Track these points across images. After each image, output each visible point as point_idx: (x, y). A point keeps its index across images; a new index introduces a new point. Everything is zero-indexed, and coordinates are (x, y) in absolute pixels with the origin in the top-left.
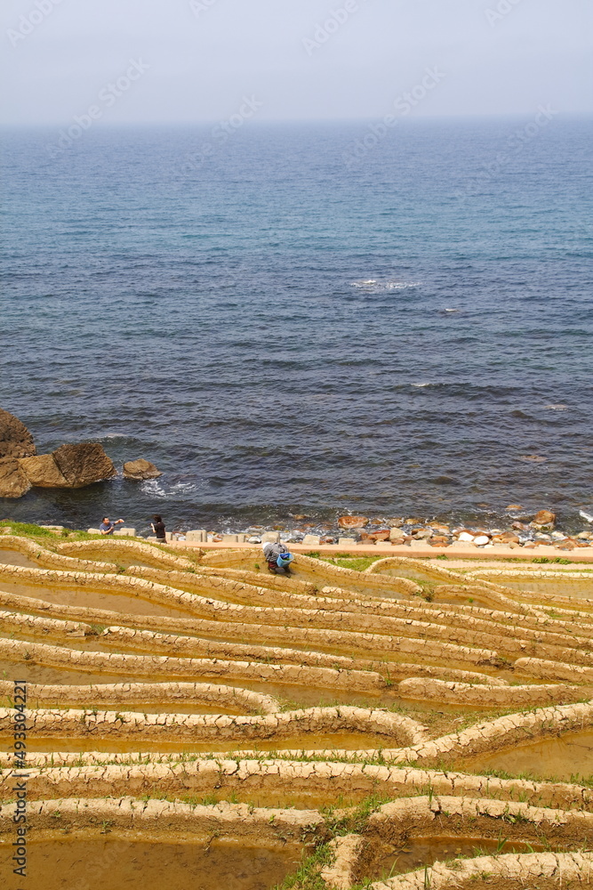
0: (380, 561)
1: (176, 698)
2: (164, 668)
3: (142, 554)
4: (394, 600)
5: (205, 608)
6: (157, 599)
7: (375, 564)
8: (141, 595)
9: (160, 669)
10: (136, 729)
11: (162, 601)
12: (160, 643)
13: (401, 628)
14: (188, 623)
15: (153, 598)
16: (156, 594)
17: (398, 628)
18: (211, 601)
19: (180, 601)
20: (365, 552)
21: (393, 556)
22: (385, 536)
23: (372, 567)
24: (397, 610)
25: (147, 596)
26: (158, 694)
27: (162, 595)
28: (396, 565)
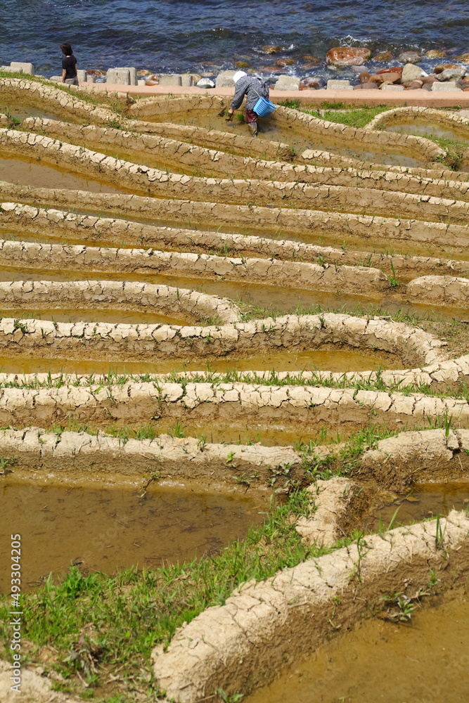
0: (385, 113)
1: (98, 301)
2: (79, 261)
3: (43, 101)
4: (404, 169)
5: (136, 179)
6: (68, 166)
7: (379, 117)
8: (44, 159)
9: (74, 263)
10: (43, 342)
11: (74, 168)
12: (73, 226)
13: (413, 208)
14: (113, 200)
15: (61, 164)
16: (65, 158)
17: (409, 208)
18: (144, 168)
19: (100, 169)
20: (365, 101)
21: (406, 105)
22: (395, 76)
23: (374, 122)
24: (409, 182)
25: (53, 162)
26: (72, 297)
27: (74, 160)
28: (409, 118)
